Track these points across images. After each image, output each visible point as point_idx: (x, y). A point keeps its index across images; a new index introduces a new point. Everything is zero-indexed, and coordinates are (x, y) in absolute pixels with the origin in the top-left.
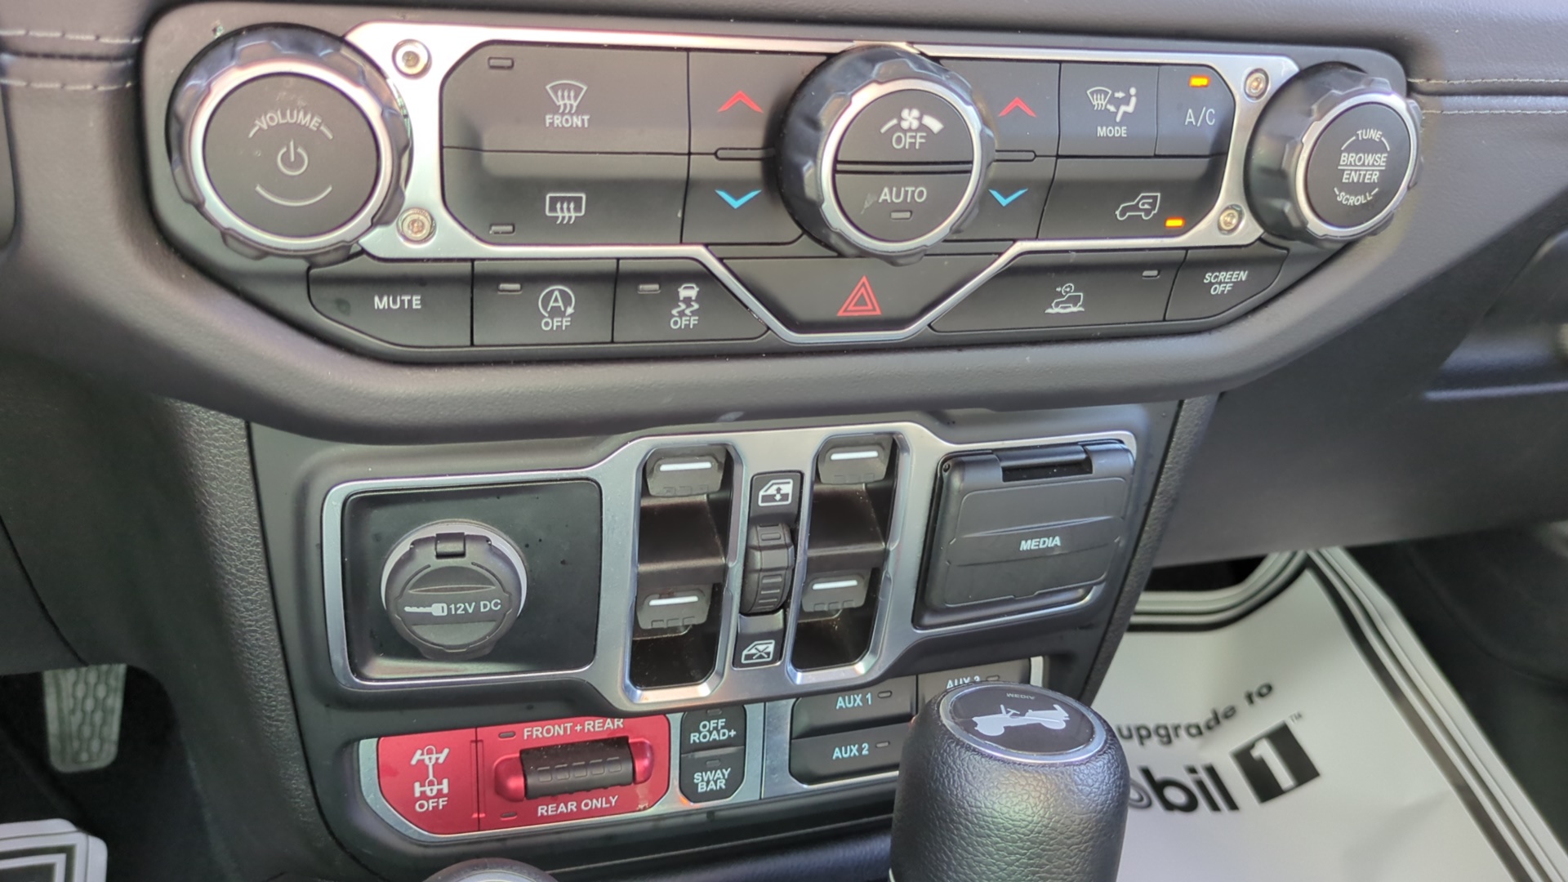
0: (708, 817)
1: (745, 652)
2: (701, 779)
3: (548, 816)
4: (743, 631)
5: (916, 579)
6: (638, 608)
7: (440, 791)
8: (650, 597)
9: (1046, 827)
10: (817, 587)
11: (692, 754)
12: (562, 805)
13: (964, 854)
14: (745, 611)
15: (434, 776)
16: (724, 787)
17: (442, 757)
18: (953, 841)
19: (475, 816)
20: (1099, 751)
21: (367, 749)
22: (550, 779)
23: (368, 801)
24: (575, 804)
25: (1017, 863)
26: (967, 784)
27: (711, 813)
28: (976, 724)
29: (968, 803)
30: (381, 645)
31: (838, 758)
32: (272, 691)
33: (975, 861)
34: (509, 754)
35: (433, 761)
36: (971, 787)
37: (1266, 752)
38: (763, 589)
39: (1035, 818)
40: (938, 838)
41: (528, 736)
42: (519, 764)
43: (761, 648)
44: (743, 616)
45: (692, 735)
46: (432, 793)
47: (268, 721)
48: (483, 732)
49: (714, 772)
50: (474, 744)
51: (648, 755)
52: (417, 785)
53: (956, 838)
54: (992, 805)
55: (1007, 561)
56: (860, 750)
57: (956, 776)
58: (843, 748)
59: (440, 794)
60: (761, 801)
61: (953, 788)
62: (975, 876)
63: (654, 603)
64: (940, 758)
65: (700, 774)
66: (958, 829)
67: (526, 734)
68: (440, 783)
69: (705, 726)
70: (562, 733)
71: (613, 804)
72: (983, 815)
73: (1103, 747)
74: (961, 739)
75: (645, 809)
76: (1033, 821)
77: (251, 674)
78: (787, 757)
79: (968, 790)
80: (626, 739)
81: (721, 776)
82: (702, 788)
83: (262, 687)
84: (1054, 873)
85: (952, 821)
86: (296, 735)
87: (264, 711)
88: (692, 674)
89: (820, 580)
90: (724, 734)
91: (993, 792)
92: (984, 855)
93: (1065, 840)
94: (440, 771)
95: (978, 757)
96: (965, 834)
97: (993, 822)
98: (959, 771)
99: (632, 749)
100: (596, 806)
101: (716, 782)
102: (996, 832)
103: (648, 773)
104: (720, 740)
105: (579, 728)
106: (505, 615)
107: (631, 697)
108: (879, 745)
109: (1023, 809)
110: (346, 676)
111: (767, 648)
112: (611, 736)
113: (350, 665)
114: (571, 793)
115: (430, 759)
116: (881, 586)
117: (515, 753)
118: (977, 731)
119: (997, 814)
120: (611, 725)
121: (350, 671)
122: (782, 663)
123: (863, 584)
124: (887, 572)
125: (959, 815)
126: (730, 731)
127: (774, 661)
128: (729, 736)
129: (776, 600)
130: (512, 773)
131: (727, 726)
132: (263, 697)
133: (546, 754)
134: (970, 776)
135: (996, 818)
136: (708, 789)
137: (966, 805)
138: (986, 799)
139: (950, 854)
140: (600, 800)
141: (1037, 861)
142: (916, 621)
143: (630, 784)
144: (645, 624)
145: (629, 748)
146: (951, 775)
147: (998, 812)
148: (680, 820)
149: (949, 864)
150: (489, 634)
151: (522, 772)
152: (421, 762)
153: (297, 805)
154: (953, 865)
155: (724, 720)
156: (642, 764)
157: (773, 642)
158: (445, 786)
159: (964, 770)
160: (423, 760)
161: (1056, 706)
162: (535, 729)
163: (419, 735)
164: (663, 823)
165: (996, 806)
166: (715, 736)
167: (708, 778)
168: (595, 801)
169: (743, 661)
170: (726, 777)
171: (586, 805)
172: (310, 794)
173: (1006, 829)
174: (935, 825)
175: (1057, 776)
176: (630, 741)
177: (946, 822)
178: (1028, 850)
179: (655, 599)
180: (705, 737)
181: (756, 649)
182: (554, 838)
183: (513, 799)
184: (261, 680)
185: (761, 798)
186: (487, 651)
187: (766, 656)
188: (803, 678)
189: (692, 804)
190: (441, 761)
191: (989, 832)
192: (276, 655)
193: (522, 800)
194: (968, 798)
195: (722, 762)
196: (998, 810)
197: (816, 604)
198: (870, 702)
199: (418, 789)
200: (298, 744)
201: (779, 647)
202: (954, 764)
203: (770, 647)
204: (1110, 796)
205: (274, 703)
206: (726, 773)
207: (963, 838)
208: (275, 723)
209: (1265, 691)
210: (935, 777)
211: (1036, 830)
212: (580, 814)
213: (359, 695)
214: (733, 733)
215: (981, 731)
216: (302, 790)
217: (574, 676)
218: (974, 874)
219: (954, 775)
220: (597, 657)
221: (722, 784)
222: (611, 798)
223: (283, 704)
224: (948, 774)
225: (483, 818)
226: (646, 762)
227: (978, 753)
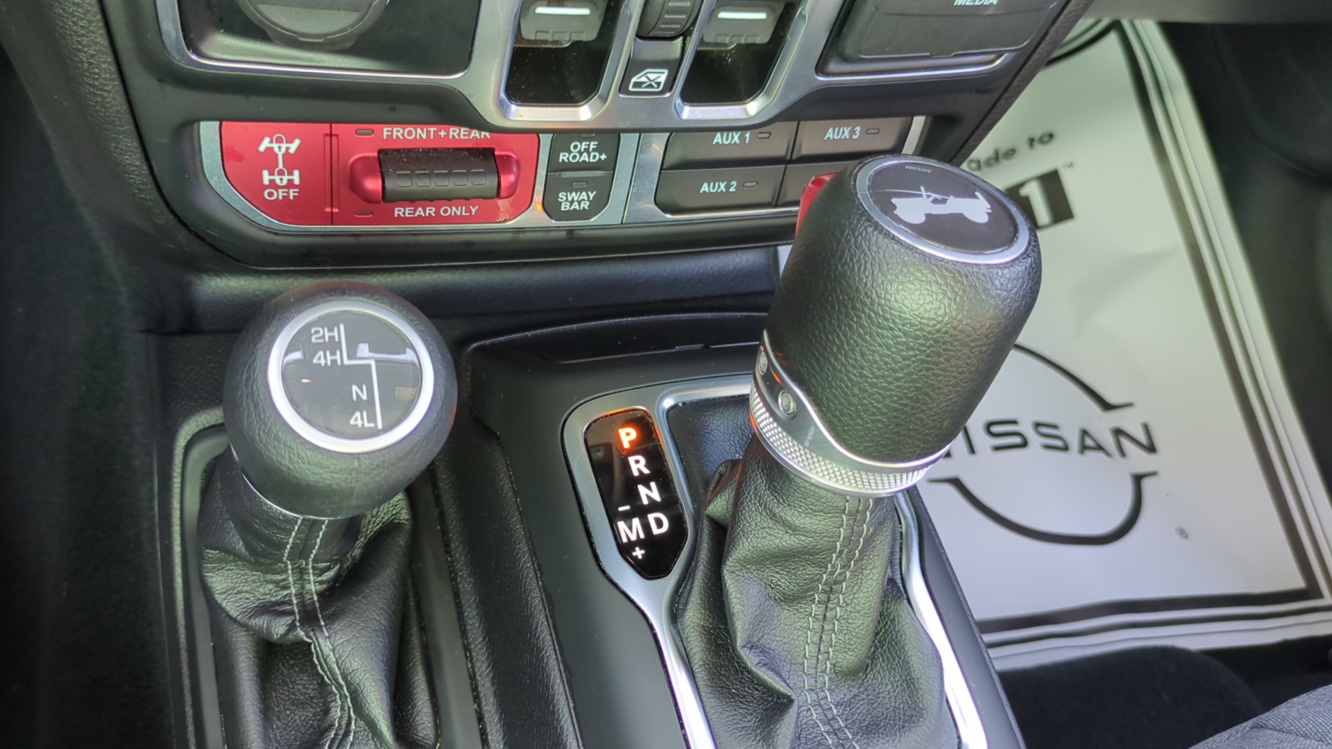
0: (567, 235)
1: (634, 80)
2: (565, 198)
3: (405, 218)
4: (636, 57)
5: (833, 21)
6: (522, 15)
7: (290, 182)
8: (538, 3)
9: (954, 328)
10: (723, 15)
11: (559, 173)
12: (420, 209)
13: (860, 341)
14: (641, 35)
15: (284, 166)
16: (587, 208)
17: (293, 147)
18: (850, 327)
19: (328, 210)
20: (1022, 254)
21: (208, 131)
22: (410, 184)
23: (212, 183)
24: (434, 209)
25: (914, 359)
26: (880, 275)
27: (571, 231)
28: (895, 207)
29: (877, 293)
30: (221, 20)
31: (705, 192)
32: (92, 56)
33: (869, 350)
34: (366, 152)
35: (283, 150)
36: (883, 278)
37: (1034, 192)
38: (668, 13)
39: (946, 319)
40: (833, 321)
41: (387, 136)
42: (377, 164)
43: (652, 76)
44: (638, 40)
45: (562, 154)
46: (282, 183)
47: (91, 89)
48: (337, 128)
49: (579, 193)
50: (328, 139)
51: (515, 170)
52: (265, 173)
53: (855, 326)
54: (903, 300)
55: (937, 16)
56: (728, 187)
57: (869, 264)
58: (712, 184)
59: (290, 184)
60: (622, 226)
61: (863, 276)
62: (865, 364)
63: (541, 10)
64: (853, 240)
65: (565, 194)
66: (860, 318)
67: (385, 133)
68: (291, 173)
69: (576, 147)
70: (424, 136)
71: (473, 213)
72: (890, 309)
73: (1027, 249)
74: (880, 223)
75: (505, 221)
76: (942, 321)
77: (66, 33)
78: (655, 186)
79: (880, 281)
80: (492, 150)
81: (586, 198)
82: (565, 207)
83: (80, 50)
84: (948, 371)
85: (854, 308)
86: (125, 108)
87: (85, 78)
88: (572, 94)
89: (727, 8)
90: (595, 157)
91: (907, 288)
92: (880, 345)
93: (970, 343)
94: (291, 162)
95: (896, 247)
96: (865, 323)
97: (900, 317)
98: (874, 258)
99: (497, 160)
100: (455, 213)
101: (579, 203)
102: (901, 327)
103: (513, 188)
104: (589, 162)
105: (443, 133)
106: (370, 6)
107: (504, 111)
108: (747, 184)
109: (935, 308)
110: (179, 51)
111: (660, 77)
112: (476, 146)
113: (185, 39)
114: (431, 200)
115: (280, 147)
116: (793, 25)
117: (373, 151)
118: (897, 215)
119: (906, 310)
120: (477, 135)
121: (184, 45)
122: (671, 95)
123: (773, 17)
124: (804, 9)
125: (864, 304)
126: (601, 154)
127: (663, 92)
128: (600, 159)
129: (679, 26)
130: (370, 173)
131: (598, 149)
132: (82, 62)
133: (407, 158)
134: (885, 266)
135: (905, 313)
136: (571, 209)
137: (874, 294)
138: (898, 293)
139: (843, 338)
140: (460, 208)
141: (935, 359)
142: (820, 68)
143: (493, 198)
144: (529, 33)
145: (495, 160)
146: (863, 262)
147: (908, 308)
148: (540, 235)
149: (840, 348)
150: (352, 26)
151: (380, 174)
152: (270, 150)
153: (132, 181)
154: (845, 350)
155: (596, 143)
156: (508, 179)
157: (666, 72)
158: (296, 177)
159: (879, 258)
160: (272, 149)
161: (977, 194)
162: (395, 129)
163: (269, 124)
164: (522, 236)
165: (906, 302)
166: (585, 157)
167: (573, 198)
168: (454, 208)
169: (631, 88)
170: (591, 199)
171: (445, 211)
172: (145, 171)
173: (912, 325)
174: (833, 307)
175: (979, 279)
176: (496, 153)
177: (847, 307)
178: (929, 348)
179: (542, 6)
180: (574, 157)
181: (647, 77)
182: (411, 238)
183: (368, 198)
184: (79, 43)
185: (622, 223)
186: (348, 44)
187: (656, 86)
188: (690, 113)
189: (553, 221)
190: (292, 151)
191: (893, 326)
192: (94, 16)
193: (379, 203)
194: (878, 289)
195: (587, 185)
196: (908, 305)
197: (718, 35)
198: (747, 141)
199: (266, 178)
200: (128, 117)
201: (672, 78)
202: (869, 249)
203: (662, 76)
204: (1024, 302)
205: (97, 70)
206: (591, 196)
207: (862, 326)
208: (99, 92)
209: (1046, 138)
210: (844, 261)
211: (944, 330)
212: (438, 219)
213: (197, 75)
214: (603, 157)
215: (900, 216)
216: (137, 166)
217: (445, 83)
218: (865, 361)
219: (866, 262)
220: (472, 65)
221: (585, 205)
222: (471, 207)
223: (106, 73)
224: (859, 260)
225: (336, 213)
226: (512, 178)
227: (898, 241)
